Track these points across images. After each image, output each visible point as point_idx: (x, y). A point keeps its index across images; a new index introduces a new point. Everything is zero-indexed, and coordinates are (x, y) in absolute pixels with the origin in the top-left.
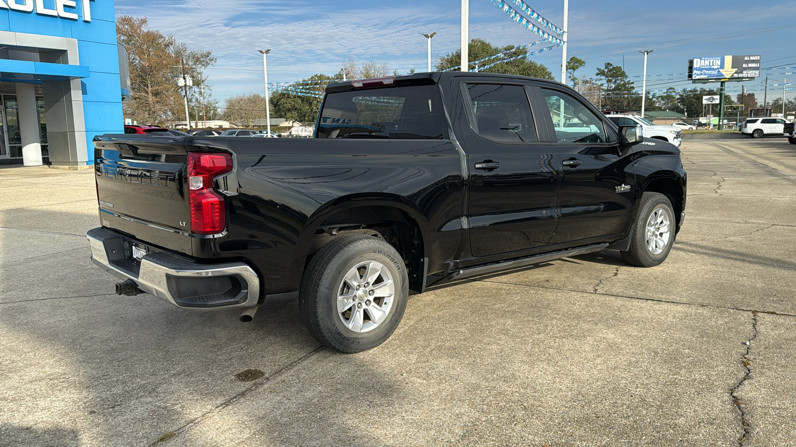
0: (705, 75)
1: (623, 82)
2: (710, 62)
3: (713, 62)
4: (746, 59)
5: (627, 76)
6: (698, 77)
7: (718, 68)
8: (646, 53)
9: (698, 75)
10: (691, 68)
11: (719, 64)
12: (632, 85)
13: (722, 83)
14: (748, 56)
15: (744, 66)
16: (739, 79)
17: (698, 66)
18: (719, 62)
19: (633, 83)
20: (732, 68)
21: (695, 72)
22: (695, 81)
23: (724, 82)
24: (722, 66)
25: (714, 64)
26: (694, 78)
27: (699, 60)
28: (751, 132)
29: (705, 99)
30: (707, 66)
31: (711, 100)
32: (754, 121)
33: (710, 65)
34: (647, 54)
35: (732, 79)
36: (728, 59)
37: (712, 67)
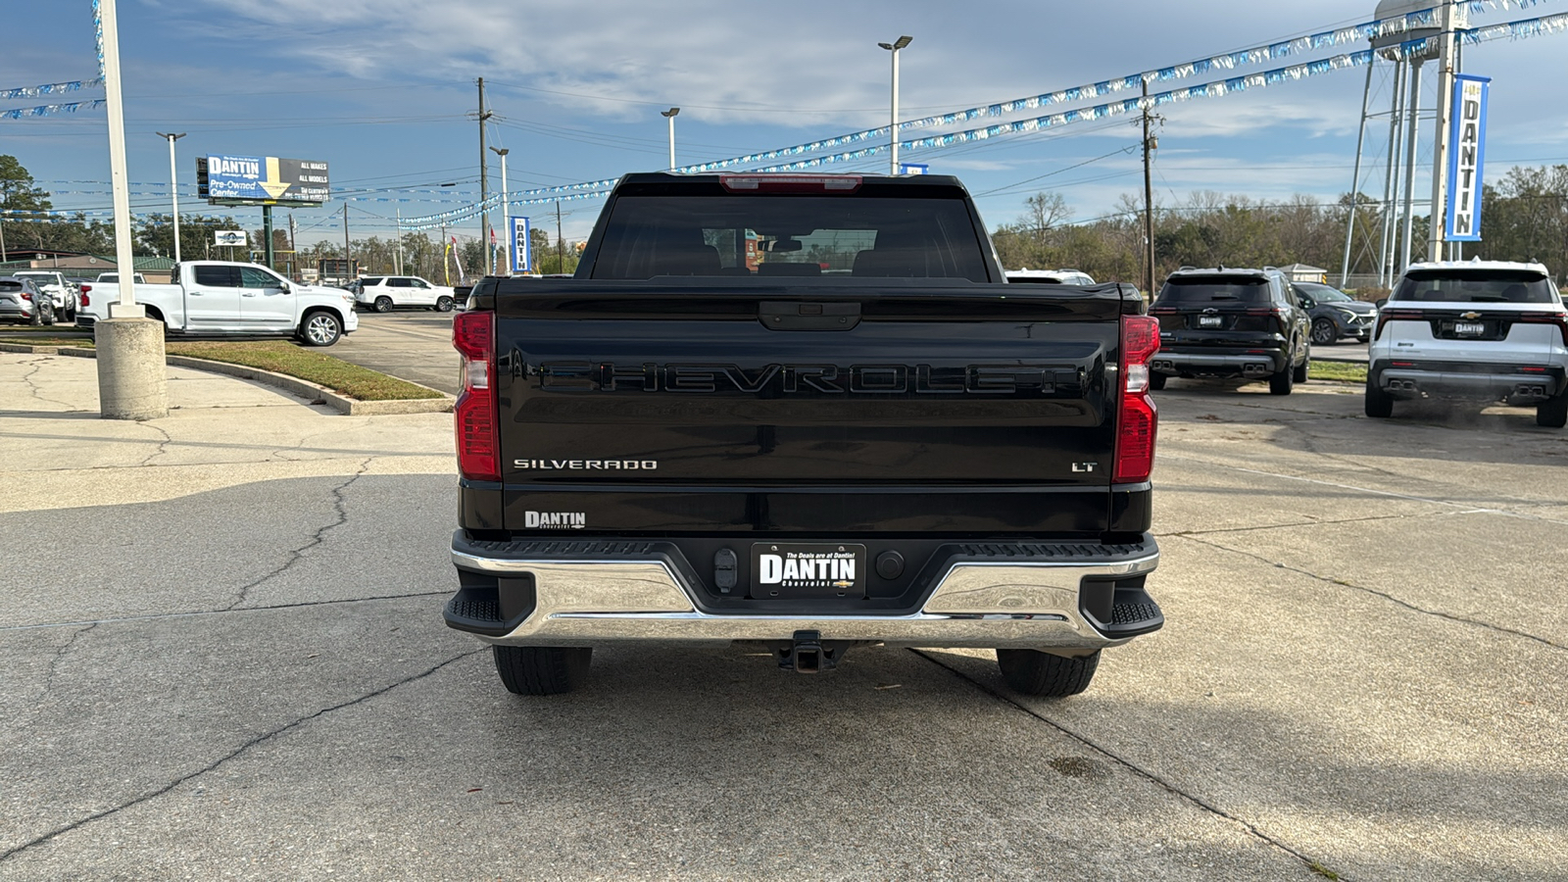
0: (233, 189)
1: (22, 191)
2: (239, 166)
3: (245, 166)
4: (303, 166)
5: (31, 178)
6: (220, 194)
7: (255, 180)
8: (171, 137)
9: (219, 189)
10: (203, 175)
11: (257, 172)
12: (46, 199)
13: (266, 207)
14: (305, 162)
15: (301, 178)
16: (295, 203)
17: (218, 172)
18: (255, 168)
19: (47, 195)
20: (281, 181)
21: (212, 182)
22: (214, 201)
23: (270, 206)
24: (263, 176)
25: (248, 171)
26: (211, 194)
27: (218, 160)
28: (373, 302)
29: (220, 237)
30: (234, 173)
31: (231, 240)
32: (375, 282)
33: (239, 172)
34: (175, 139)
35: (281, 201)
36: (273, 164)
37: (245, 176)
